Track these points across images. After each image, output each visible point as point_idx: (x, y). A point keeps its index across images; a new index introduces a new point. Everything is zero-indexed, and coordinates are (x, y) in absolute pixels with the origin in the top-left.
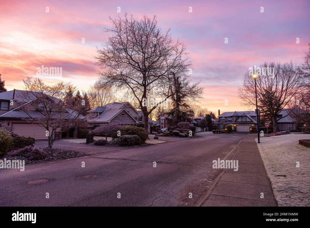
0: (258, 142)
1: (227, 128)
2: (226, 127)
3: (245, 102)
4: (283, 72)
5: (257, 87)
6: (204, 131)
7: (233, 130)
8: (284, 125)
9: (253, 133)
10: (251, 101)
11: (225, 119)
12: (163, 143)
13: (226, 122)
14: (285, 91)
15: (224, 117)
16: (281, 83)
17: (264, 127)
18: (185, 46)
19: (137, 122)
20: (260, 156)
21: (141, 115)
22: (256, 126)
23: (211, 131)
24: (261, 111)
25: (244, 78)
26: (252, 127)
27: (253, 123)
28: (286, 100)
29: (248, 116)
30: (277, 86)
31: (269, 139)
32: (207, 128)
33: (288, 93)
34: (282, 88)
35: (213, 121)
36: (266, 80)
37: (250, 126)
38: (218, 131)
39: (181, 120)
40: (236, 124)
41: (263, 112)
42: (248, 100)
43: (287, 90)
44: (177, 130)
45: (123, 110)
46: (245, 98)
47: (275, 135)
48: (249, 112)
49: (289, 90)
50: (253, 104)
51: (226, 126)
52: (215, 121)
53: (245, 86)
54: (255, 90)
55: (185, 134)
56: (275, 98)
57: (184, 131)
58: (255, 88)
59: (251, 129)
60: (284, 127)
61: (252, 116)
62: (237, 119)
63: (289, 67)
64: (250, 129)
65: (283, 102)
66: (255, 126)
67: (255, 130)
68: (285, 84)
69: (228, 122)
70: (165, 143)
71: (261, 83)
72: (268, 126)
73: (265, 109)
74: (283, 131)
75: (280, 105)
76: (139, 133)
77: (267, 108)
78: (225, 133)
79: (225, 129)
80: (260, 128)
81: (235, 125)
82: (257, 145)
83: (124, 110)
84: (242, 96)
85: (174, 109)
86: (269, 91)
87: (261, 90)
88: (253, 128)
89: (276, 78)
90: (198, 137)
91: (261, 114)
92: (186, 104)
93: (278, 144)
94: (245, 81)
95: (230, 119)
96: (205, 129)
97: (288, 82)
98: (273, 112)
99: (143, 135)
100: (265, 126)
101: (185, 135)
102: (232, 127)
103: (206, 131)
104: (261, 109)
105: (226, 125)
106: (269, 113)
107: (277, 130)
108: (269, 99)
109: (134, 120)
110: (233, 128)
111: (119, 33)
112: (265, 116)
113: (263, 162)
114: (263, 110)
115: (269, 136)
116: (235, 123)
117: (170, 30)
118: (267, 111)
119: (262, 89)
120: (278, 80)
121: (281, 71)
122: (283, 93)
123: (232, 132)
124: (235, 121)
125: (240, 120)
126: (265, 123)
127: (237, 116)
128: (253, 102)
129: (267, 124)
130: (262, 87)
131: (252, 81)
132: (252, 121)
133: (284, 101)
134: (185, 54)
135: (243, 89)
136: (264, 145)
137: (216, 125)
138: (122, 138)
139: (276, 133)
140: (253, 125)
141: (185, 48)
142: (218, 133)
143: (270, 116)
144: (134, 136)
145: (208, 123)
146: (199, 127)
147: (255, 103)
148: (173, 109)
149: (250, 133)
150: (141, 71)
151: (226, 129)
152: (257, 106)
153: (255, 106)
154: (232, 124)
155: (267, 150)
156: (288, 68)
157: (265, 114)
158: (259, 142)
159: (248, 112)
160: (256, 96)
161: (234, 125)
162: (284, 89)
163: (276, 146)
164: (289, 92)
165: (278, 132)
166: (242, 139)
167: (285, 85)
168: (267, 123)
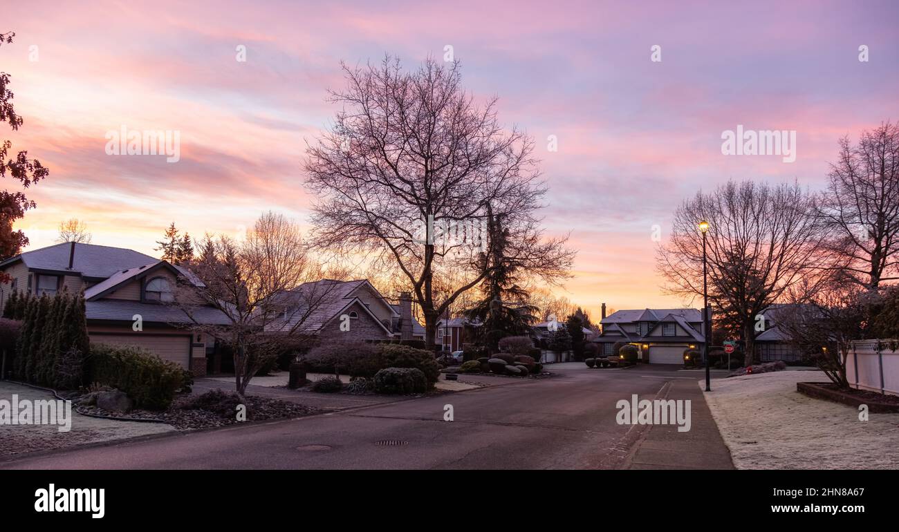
0: (705, 389)
1: (623, 354)
2: (622, 351)
3: (673, 285)
4: (776, 208)
5: (707, 246)
6: (561, 362)
7: (641, 358)
8: (772, 346)
9: (692, 369)
10: (691, 281)
11: (620, 329)
12: (475, 389)
13: (623, 336)
14: (778, 257)
15: (617, 323)
16: (768, 237)
17: (721, 352)
18: (530, 140)
19: (391, 335)
20: (712, 416)
21: (399, 316)
22: (699, 350)
23: (584, 361)
24: (716, 310)
25: (675, 221)
26: (689, 352)
27: (692, 340)
28: (781, 283)
29: (681, 321)
30: (757, 244)
31: (730, 383)
32: (569, 354)
33: (785, 264)
34: (772, 250)
35: (586, 335)
36: (732, 228)
37: (683, 350)
38: (601, 361)
39: (505, 330)
40: (647, 343)
41: (721, 312)
42: (682, 281)
43: (782, 255)
44: (498, 357)
45: (355, 301)
46: (673, 274)
47: (749, 373)
48: (682, 312)
49: (788, 258)
50: (694, 290)
51: (623, 347)
52: (590, 334)
53: (675, 241)
54: (702, 255)
55: (519, 368)
56: (752, 273)
57: (517, 360)
58: (701, 249)
59: (687, 357)
60: (772, 352)
61: (690, 323)
62: (650, 331)
63: (790, 195)
64: (684, 358)
65: (771, 288)
66: (697, 348)
67: (699, 359)
68: (778, 239)
69: (626, 337)
70: (478, 388)
71: (717, 235)
72: (732, 349)
73: (725, 304)
74: (768, 362)
75: (763, 295)
76: (422, 363)
77: (731, 301)
78: (620, 367)
79: (619, 355)
80: (710, 354)
81: (645, 346)
82: (704, 397)
83: (357, 302)
84: (668, 269)
85: (488, 300)
86: (736, 255)
87: (717, 255)
88: (694, 356)
89: (755, 224)
90: (552, 376)
91: (715, 318)
92: (518, 287)
93: (751, 392)
94: (675, 227)
95: (632, 330)
96: (564, 355)
97: (787, 235)
98: (746, 311)
99: (431, 369)
100: (723, 349)
101: (520, 371)
102: (638, 352)
103: (567, 361)
104: (714, 304)
105: (621, 345)
106: (736, 315)
107: (755, 362)
108: (736, 277)
109: (382, 329)
110: (640, 353)
111: (365, 105)
112: (724, 321)
113: (716, 425)
114: (721, 307)
115: (732, 376)
116: (644, 340)
117: (494, 101)
118: (730, 309)
119: (720, 250)
120: (760, 228)
121: (770, 206)
122: (772, 264)
123: (637, 364)
124: (647, 336)
125: (658, 333)
126: (725, 343)
127: (652, 322)
128: (694, 286)
129: (729, 346)
130: (718, 246)
131: (693, 228)
132: (691, 336)
133: (773, 285)
134: (531, 161)
135: (669, 252)
136: (719, 396)
137: (595, 345)
138: (384, 375)
139: (750, 369)
140: (692, 347)
141: (531, 146)
142: (602, 366)
143: (738, 323)
144: (412, 372)
145: (572, 339)
146: (549, 350)
147: (701, 289)
148: (485, 301)
149: (685, 369)
150: (418, 204)
151: (622, 357)
152: (706, 296)
153: (700, 296)
154: (636, 344)
155: (726, 406)
156: (787, 197)
157: (724, 316)
158: (708, 390)
159: (682, 310)
160: (705, 271)
161: (642, 346)
162: (775, 253)
163: (747, 398)
164: (789, 260)
165: (755, 366)
166: (665, 382)
167: (779, 242)
168: (729, 343)
